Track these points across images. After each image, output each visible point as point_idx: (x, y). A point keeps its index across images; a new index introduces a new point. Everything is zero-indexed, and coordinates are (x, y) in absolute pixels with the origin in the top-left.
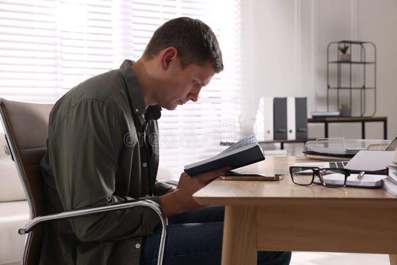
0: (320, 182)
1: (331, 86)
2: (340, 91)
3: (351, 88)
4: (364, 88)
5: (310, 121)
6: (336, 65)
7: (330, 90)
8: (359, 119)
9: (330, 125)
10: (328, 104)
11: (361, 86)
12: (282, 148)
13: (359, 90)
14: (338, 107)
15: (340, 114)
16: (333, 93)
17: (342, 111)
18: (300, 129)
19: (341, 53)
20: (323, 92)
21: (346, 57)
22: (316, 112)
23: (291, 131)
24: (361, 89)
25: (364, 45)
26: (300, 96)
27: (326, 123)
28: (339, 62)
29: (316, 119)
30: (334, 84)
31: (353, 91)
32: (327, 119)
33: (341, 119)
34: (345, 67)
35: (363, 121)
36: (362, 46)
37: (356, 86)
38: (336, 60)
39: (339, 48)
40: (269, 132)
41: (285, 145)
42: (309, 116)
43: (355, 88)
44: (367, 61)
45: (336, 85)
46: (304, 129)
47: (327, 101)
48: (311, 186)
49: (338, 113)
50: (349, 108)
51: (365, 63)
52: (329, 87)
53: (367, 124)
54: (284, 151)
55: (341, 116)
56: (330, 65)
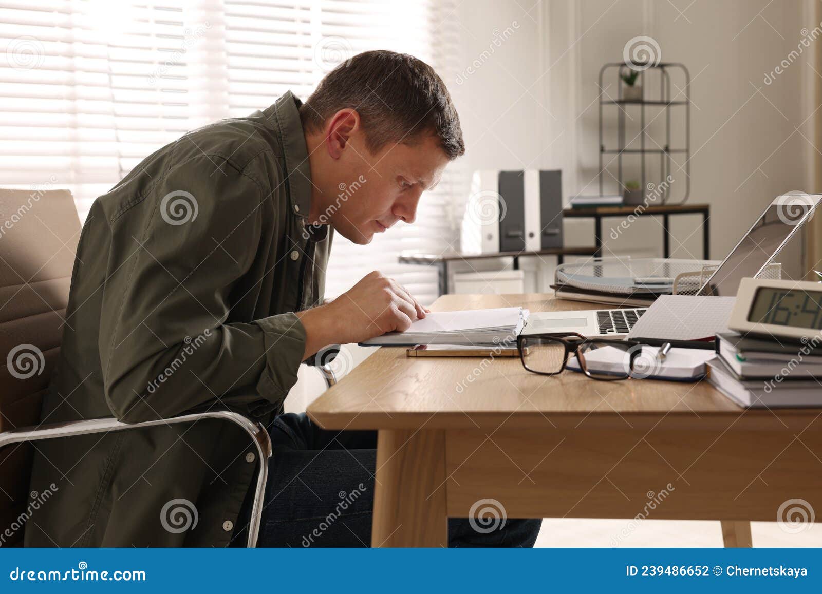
0: (578, 366)
1: (607, 148)
2: (624, 156)
3: (643, 151)
4: (667, 149)
5: (568, 214)
6: (616, 107)
7: (604, 155)
8: (659, 209)
9: (605, 221)
10: (601, 182)
11: (661, 147)
12: (516, 266)
13: (659, 155)
14: (620, 186)
15: (624, 200)
16: (611, 160)
17: (626, 195)
18: (550, 231)
19: (624, 85)
20: (591, 159)
21: (634, 94)
22: (579, 197)
23: (532, 235)
24: (662, 152)
25: (667, 69)
26: (550, 166)
27: (598, 218)
28: (621, 102)
29: (579, 211)
30: (611, 143)
31: (647, 155)
32: (600, 210)
33: (625, 209)
34: (632, 111)
35: (666, 212)
36: (664, 72)
37: (653, 148)
38: (615, 97)
39: (621, 76)
40: (490, 237)
41: (522, 260)
42: (567, 205)
43: (650, 151)
44: (672, 100)
45: (616, 147)
46: (557, 231)
47: (599, 175)
48: (561, 375)
49: (619, 199)
50: (640, 188)
51: (668, 103)
52: (602, 150)
53: (673, 219)
54: (520, 273)
55: (625, 204)
56: (605, 107)
